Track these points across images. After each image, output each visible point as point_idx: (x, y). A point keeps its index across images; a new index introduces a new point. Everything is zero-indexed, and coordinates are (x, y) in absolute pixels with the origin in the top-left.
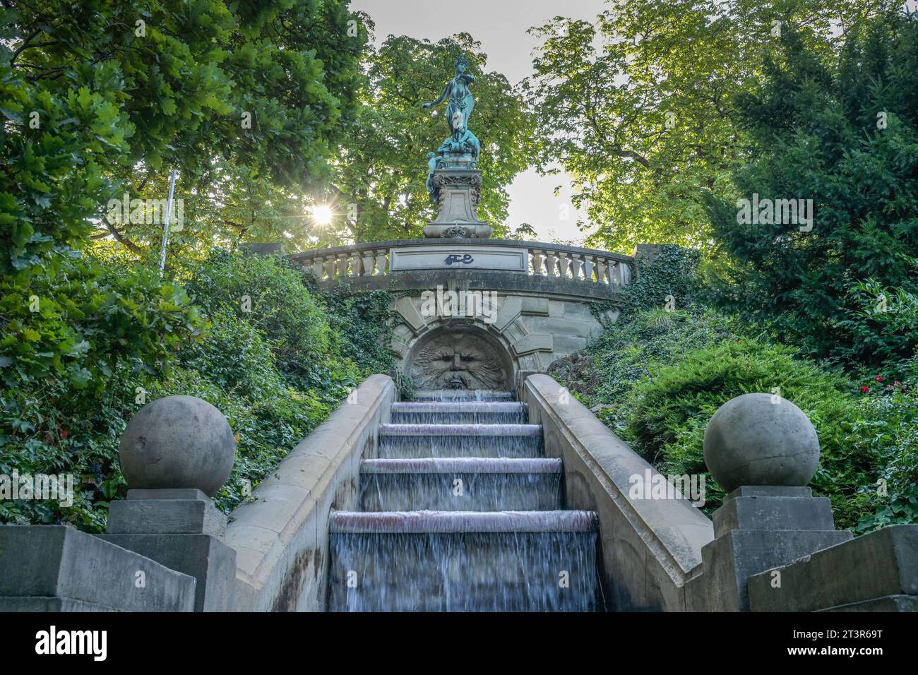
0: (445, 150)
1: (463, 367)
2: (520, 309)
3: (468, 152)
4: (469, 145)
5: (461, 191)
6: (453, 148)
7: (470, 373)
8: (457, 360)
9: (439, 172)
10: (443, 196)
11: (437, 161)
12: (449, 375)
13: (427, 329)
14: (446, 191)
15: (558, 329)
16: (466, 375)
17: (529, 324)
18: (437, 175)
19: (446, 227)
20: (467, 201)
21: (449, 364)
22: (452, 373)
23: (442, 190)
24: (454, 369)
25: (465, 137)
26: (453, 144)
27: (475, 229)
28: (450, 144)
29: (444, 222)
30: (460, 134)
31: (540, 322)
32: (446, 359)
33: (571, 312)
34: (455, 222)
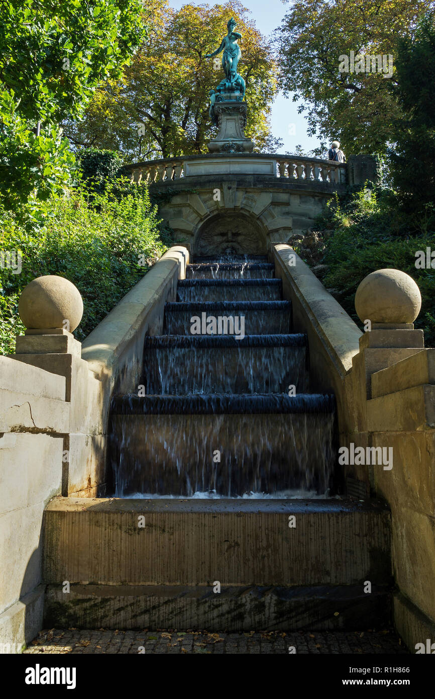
0: (221, 88)
1: (234, 240)
2: (270, 201)
3: (237, 89)
4: (238, 84)
5: (233, 117)
6: (227, 86)
7: (239, 243)
8: (230, 235)
9: (218, 104)
10: (220, 121)
11: (216, 97)
12: (225, 245)
13: (209, 215)
14: (223, 118)
15: (296, 214)
16: (235, 244)
17: (277, 211)
18: (217, 107)
19: (223, 143)
20: (237, 124)
21: (225, 238)
22: (227, 244)
23: (220, 117)
24: (228, 242)
25: (235, 79)
26: (227, 84)
27: (242, 144)
28: (225, 84)
29: (222, 139)
30: (232, 77)
31: (284, 209)
32: (223, 234)
33: (305, 202)
34: (229, 139)
